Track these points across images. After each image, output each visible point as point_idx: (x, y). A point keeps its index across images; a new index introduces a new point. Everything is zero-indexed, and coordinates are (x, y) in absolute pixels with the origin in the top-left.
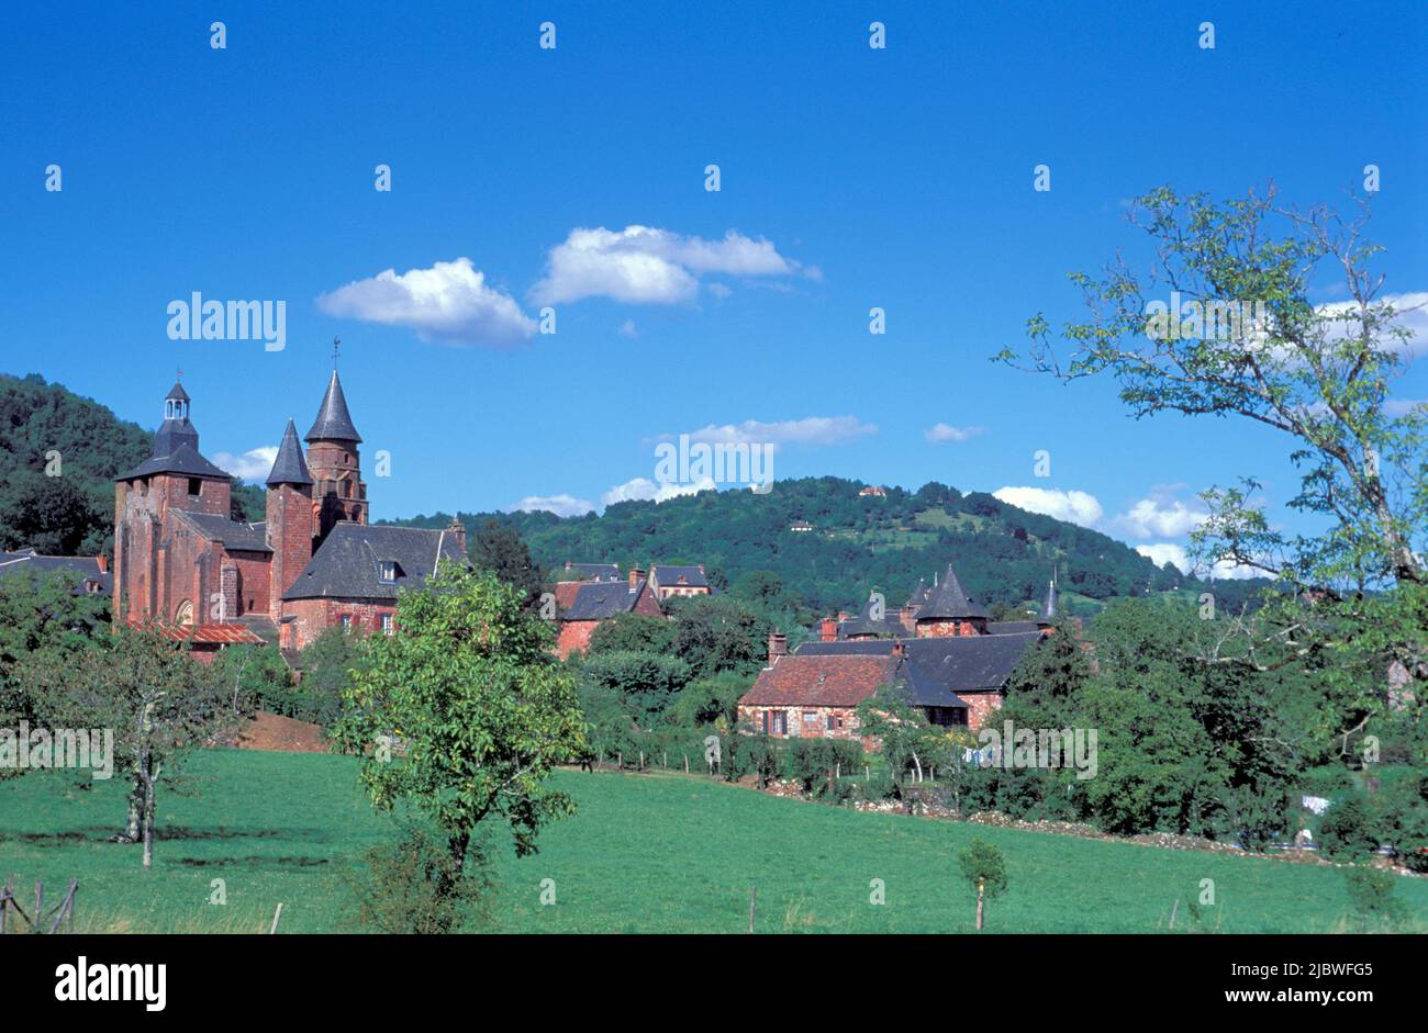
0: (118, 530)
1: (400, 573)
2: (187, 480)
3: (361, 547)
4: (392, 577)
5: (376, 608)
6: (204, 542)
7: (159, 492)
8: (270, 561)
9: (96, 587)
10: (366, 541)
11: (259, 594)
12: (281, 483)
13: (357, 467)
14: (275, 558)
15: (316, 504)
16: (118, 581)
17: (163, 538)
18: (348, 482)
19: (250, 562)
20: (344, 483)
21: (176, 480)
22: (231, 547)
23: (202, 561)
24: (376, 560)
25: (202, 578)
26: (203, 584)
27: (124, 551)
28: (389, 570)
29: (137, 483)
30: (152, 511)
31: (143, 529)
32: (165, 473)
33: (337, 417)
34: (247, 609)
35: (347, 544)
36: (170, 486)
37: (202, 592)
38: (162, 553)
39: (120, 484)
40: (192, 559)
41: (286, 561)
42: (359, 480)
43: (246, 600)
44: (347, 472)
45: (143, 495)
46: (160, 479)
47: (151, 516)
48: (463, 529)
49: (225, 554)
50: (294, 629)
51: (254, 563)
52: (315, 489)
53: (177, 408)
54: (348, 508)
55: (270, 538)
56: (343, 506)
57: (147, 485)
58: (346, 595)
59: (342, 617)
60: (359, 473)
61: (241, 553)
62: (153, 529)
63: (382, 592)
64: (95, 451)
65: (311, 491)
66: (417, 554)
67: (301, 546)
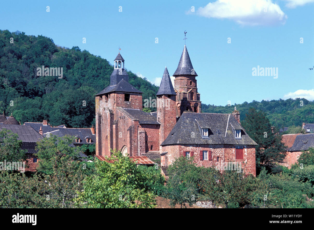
0: (97, 117)
1: (210, 133)
2: (124, 95)
3: (194, 122)
4: (207, 135)
5: (201, 149)
6: (131, 121)
7: (113, 100)
8: (159, 129)
9: (90, 141)
10: (196, 120)
11: (154, 142)
12: (162, 95)
13: (196, 86)
14: (161, 127)
15: (178, 103)
16: (97, 139)
17: (115, 120)
18: (192, 93)
19: (150, 129)
20: (190, 94)
21: (119, 95)
22: (142, 123)
23: (130, 129)
24: (200, 128)
25: (131, 136)
26: (131, 139)
27: (99, 125)
28: (206, 132)
29: (104, 97)
30: (110, 108)
31: (107, 116)
32: (114, 92)
33: (186, 66)
34: (150, 149)
35: (188, 121)
36: (117, 98)
37: (131, 143)
38: (114, 126)
39: (97, 97)
40: (127, 128)
41: (165, 129)
42: (197, 92)
43: (149, 145)
44: (192, 89)
45: (106, 102)
46: (112, 95)
47: (109, 110)
48: (239, 113)
49: (140, 126)
50: (167, 158)
51: (152, 129)
52: (177, 97)
53: (119, 64)
54: (192, 105)
55: (159, 118)
56: (190, 104)
57: (108, 98)
58: (188, 143)
59: (186, 153)
60: (197, 89)
61: (146, 125)
62: (110, 116)
63: (202, 142)
64: (102, 79)
65: (175, 98)
66: (218, 124)
67: (172, 122)
